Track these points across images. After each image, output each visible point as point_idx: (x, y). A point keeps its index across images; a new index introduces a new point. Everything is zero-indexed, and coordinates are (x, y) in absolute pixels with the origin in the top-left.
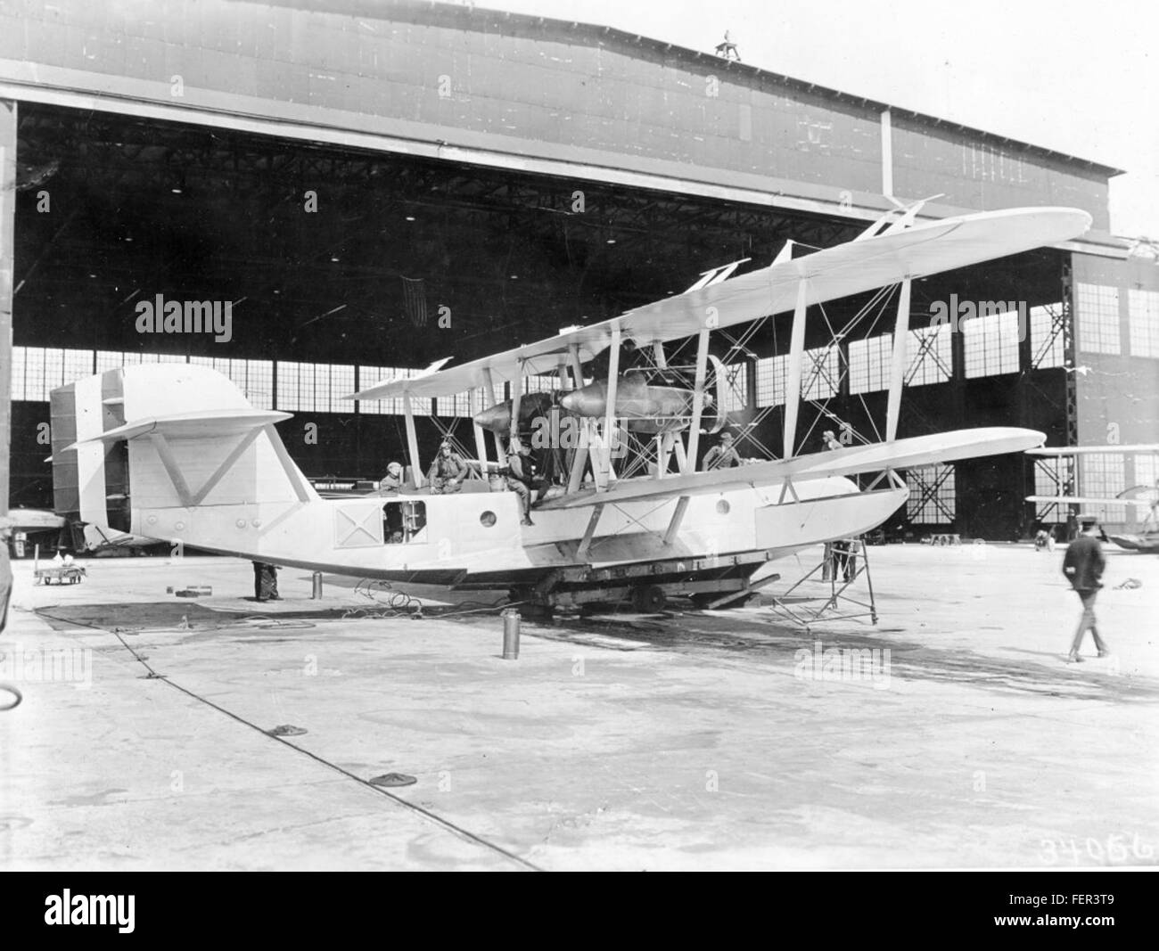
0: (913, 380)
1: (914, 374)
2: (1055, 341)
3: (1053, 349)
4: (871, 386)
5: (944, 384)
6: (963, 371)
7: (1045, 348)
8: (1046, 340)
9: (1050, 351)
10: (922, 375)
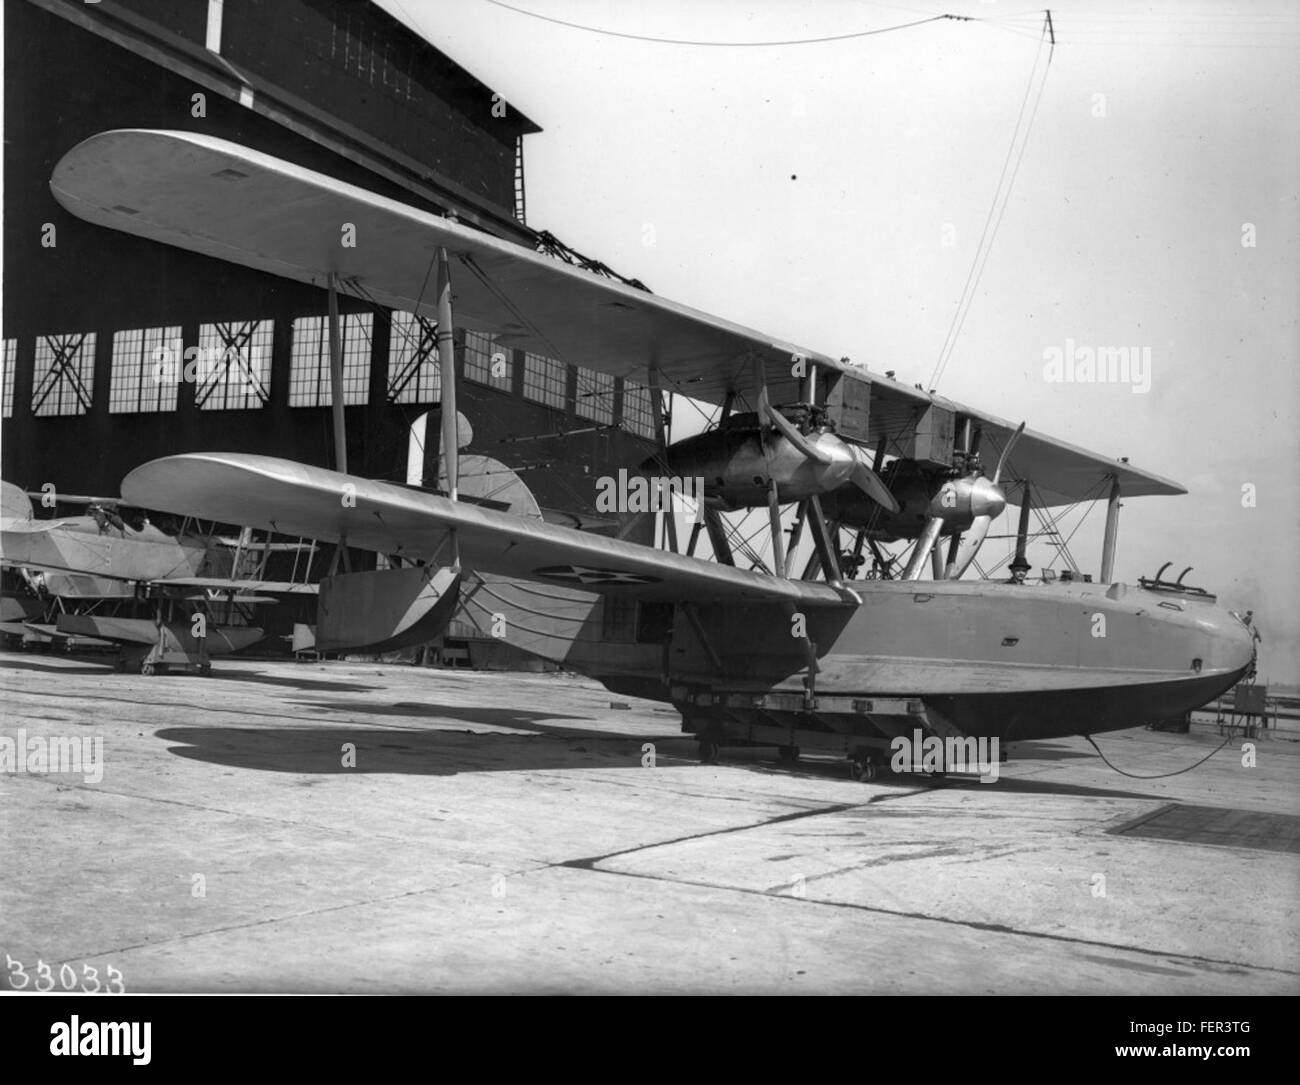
0: (208, 401)
1: (211, 390)
2: (423, 366)
3: (419, 376)
4: (143, 403)
5: (254, 410)
6: (286, 394)
7: (407, 373)
8: (410, 363)
9: (414, 380)
10: (223, 394)
